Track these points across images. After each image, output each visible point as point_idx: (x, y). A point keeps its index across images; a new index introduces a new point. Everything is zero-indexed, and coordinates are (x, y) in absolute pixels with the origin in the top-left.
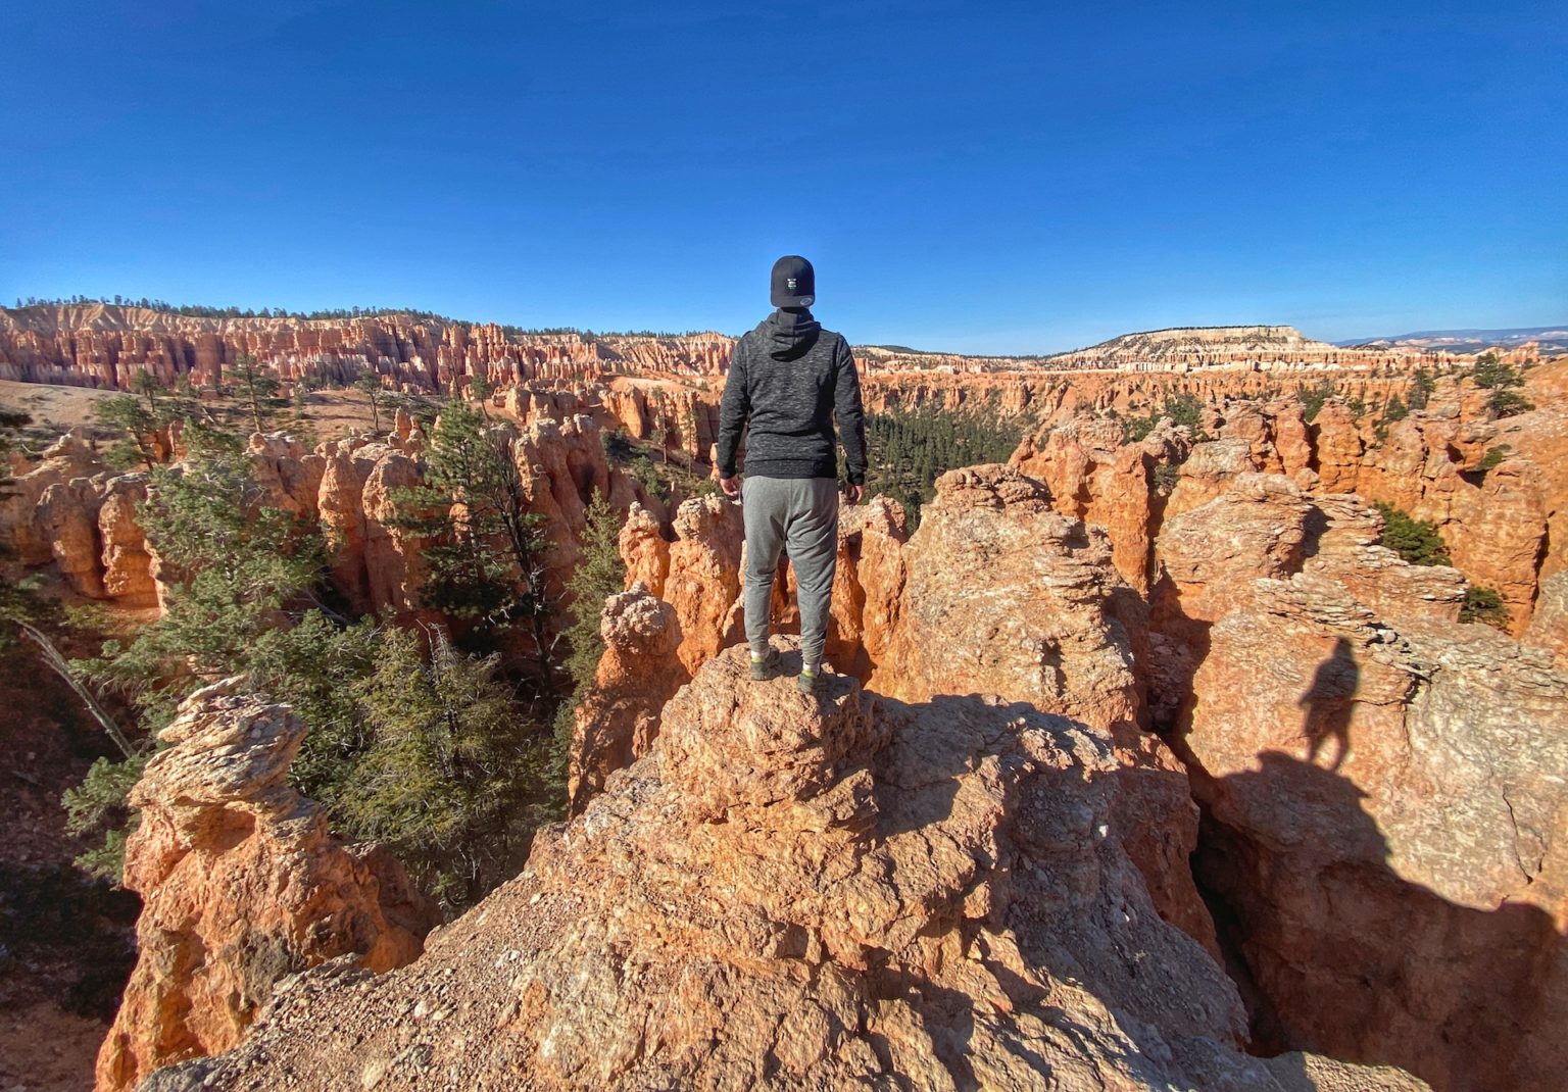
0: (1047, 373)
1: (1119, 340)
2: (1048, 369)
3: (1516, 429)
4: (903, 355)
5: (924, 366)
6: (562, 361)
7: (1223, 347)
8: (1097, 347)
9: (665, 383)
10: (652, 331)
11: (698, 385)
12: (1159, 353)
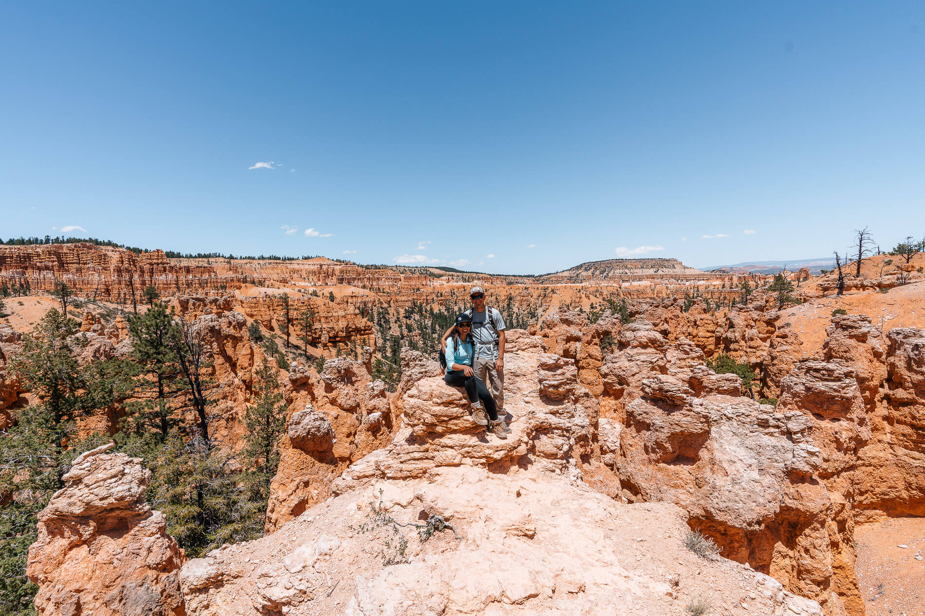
0: (541, 285)
1: (581, 266)
2: (542, 283)
3: (793, 314)
4: (451, 273)
5: (465, 280)
6: (210, 275)
7: (641, 270)
8: (569, 270)
9: (287, 290)
10: (278, 255)
11: (310, 292)
12: (605, 274)
